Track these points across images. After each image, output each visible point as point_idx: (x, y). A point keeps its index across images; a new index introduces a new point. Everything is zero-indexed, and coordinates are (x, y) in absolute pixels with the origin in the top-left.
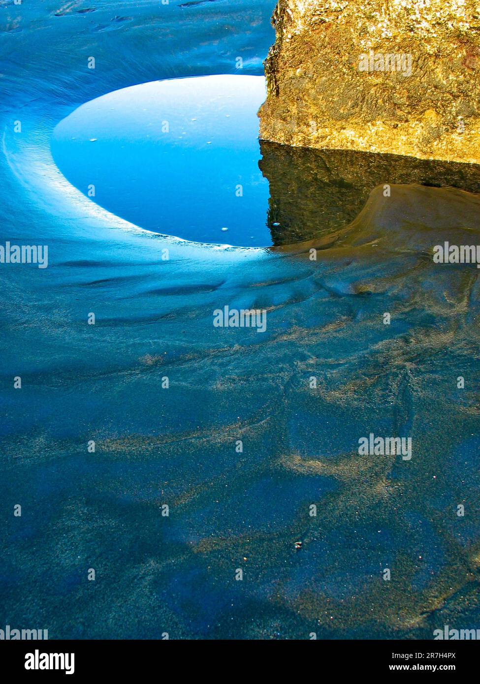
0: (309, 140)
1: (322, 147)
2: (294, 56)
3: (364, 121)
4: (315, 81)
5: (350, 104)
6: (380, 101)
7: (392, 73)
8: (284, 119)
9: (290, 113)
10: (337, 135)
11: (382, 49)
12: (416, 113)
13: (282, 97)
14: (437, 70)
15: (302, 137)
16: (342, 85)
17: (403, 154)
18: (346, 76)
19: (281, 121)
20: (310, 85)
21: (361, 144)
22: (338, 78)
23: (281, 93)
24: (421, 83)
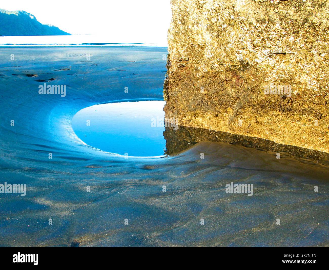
0: (183, 122)
1: (189, 126)
2: (174, 82)
3: (203, 112)
4: (182, 92)
5: (196, 104)
6: (209, 103)
7: (211, 89)
8: (172, 112)
9: (175, 108)
10: (195, 120)
11: (206, 78)
12: (222, 108)
13: (171, 101)
14: (229, 88)
15: (179, 120)
16: (193, 95)
17: (225, 131)
18: (194, 91)
19: (171, 112)
20: (179, 95)
21: (205, 125)
22: (191, 91)
23: (170, 99)
24: (222, 93)
